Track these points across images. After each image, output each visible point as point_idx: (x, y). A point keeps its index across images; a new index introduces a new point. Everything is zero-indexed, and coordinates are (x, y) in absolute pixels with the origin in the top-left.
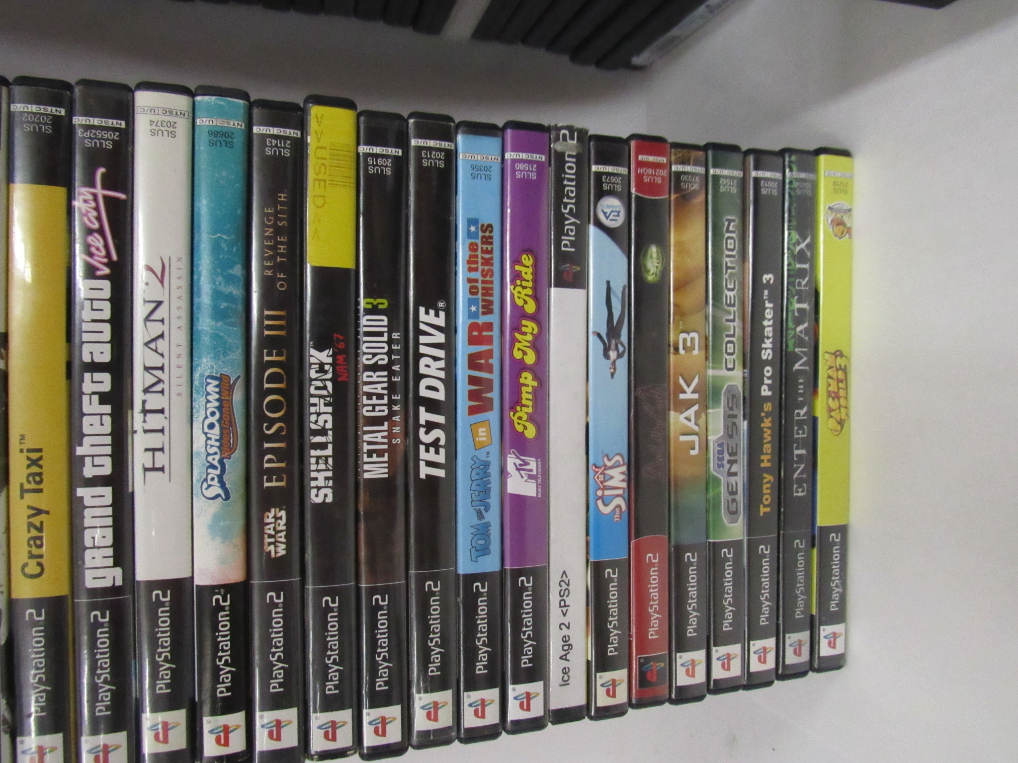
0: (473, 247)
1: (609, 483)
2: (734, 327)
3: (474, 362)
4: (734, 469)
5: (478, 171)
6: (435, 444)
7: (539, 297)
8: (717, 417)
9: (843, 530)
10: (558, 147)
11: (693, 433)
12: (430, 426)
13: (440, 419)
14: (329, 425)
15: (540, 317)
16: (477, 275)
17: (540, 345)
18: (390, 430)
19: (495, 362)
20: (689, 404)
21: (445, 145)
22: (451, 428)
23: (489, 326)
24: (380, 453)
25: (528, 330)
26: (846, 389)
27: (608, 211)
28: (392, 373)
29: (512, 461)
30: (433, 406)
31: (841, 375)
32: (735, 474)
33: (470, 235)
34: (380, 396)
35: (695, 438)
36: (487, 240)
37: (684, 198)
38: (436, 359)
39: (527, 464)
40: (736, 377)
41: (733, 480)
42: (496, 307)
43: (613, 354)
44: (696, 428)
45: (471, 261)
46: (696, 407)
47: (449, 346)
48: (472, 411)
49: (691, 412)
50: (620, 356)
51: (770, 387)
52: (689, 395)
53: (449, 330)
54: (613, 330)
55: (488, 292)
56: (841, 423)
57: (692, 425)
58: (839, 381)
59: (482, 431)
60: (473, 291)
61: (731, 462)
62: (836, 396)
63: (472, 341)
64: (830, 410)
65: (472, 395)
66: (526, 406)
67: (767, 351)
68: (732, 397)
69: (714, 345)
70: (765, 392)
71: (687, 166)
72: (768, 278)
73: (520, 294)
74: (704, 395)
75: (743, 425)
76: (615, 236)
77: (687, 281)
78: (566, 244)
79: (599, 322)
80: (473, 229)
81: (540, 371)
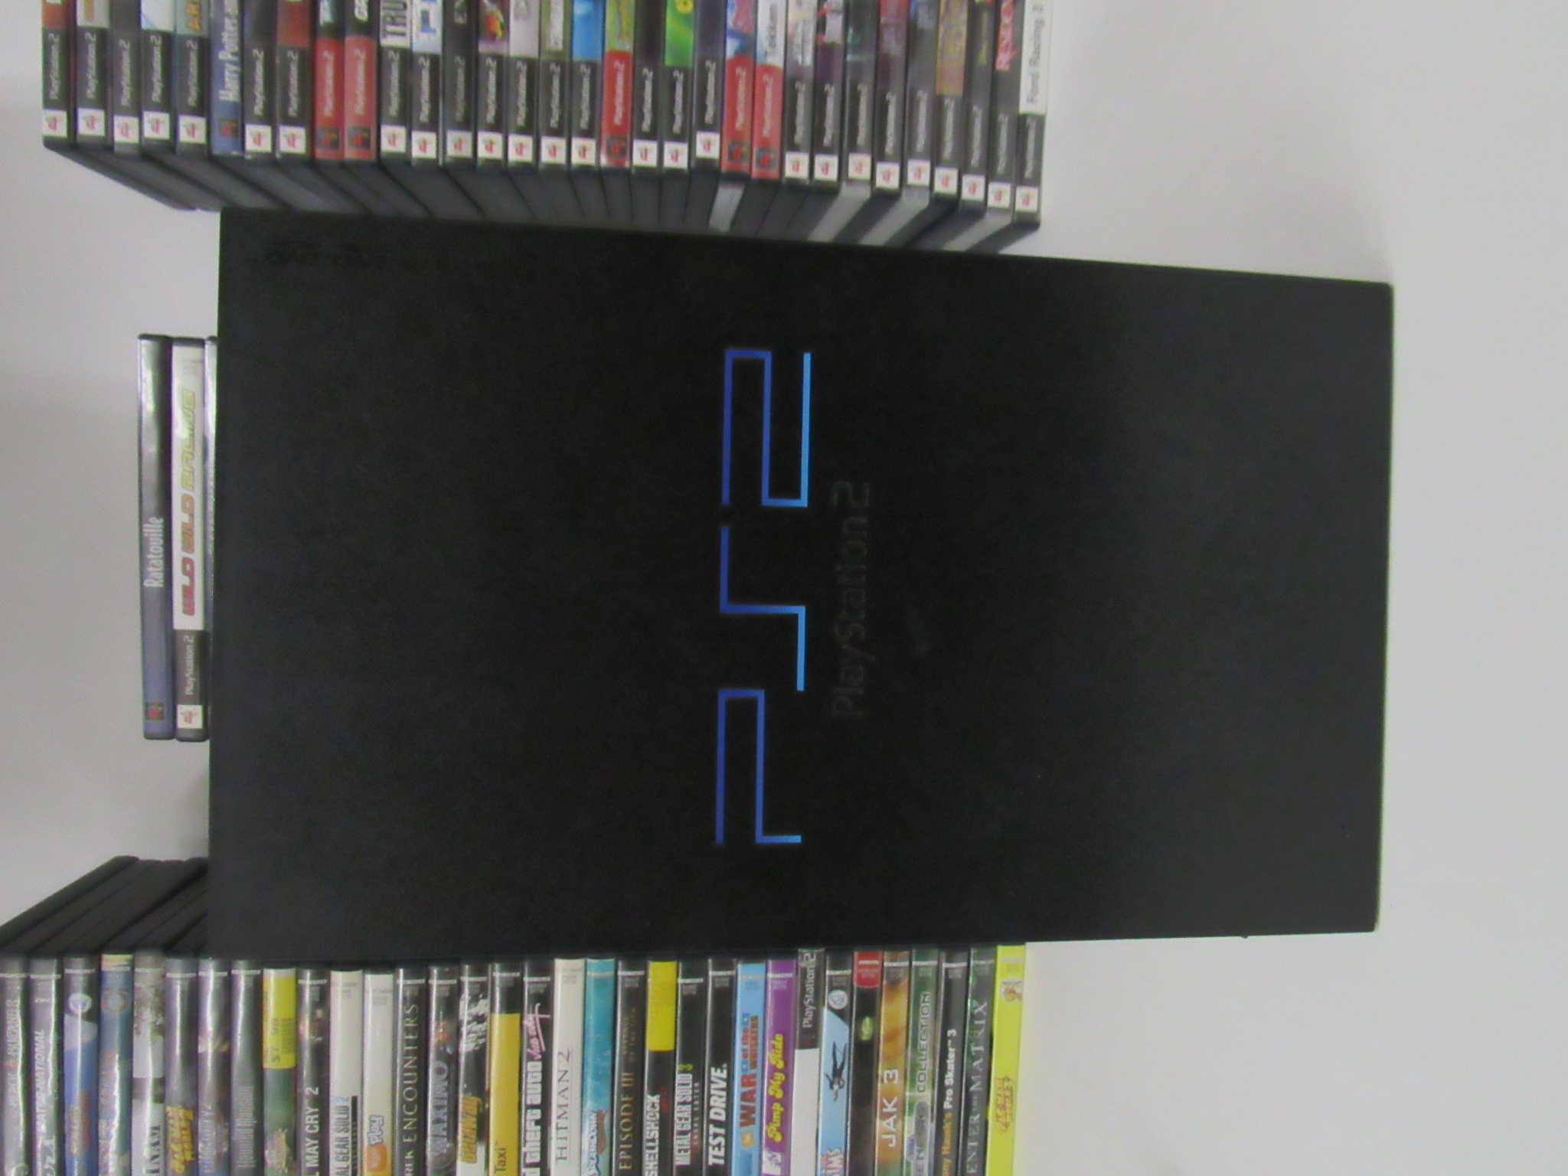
0: (745, 1031)
1: (830, 1166)
2: (927, 1064)
3: (744, 1097)
4: (922, 1155)
5: (750, 985)
6: (719, 1145)
7: (788, 1059)
8: (909, 1124)
10: (802, 964)
11: (891, 1133)
12: (716, 1135)
13: (722, 1131)
14: (657, 1136)
15: (788, 1070)
16: (747, 1047)
17: (787, 1086)
18: (692, 1137)
19: (757, 1096)
20: (890, 1115)
21: (729, 973)
22: (728, 1136)
23: (754, 1076)
24: (686, 1151)
25: (779, 1078)
26: (1012, 1102)
27: (836, 999)
28: (693, 1106)
29: (765, 1155)
30: (717, 1124)
31: (1007, 1093)
32: (922, 1159)
33: (743, 1023)
34: (687, 1119)
35: (893, 1137)
36: (754, 1026)
37: (894, 983)
38: (720, 1097)
39: (774, 1156)
40: (926, 1095)
41: (920, 1162)
42: (759, 1064)
43: (836, 1087)
44: (893, 1130)
45: (744, 1039)
46: (895, 1116)
47: (729, 1090)
48: (742, 1125)
49: (891, 1120)
50: (841, 1087)
51: (951, 1103)
52: (890, 1108)
53: (730, 1080)
54: (837, 1072)
55: (754, 1056)
56: (1006, 1125)
57: (891, 1128)
58: (1005, 1097)
59: (748, 1139)
60: (745, 1056)
61: (920, 1151)
62: (1003, 1107)
63: (744, 1084)
64: (998, 1117)
65: (743, 1116)
66: (776, 1123)
67: (950, 1079)
68: (922, 1109)
69: (911, 1076)
70: (947, 1105)
71: (895, 962)
72: (952, 1032)
73: (774, 1058)
74: (902, 1109)
75: (930, 1127)
76: (840, 1013)
77: (892, 1037)
78: (806, 1023)
79: (827, 1068)
80: (746, 1020)
81: (786, 1102)
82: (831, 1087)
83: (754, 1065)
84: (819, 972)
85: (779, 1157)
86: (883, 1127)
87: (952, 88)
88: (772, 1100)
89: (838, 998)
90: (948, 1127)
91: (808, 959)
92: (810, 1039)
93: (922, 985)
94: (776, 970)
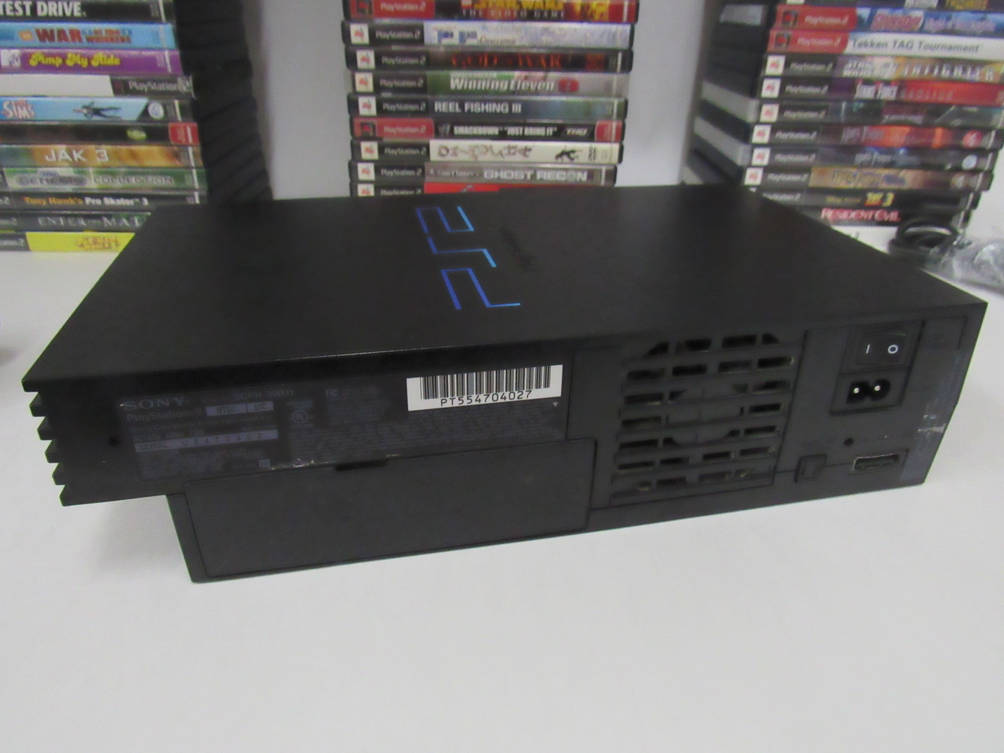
0: (117, 32)
1: (19, 108)
2: (118, 184)
3: (61, 33)
4: (45, 183)
5: (156, 35)
6: (15, 10)
7: (101, 70)
8: (67, 172)
9: (26, 248)
10: (180, 80)
11: (57, 158)
12: (23, 7)
13: (28, 13)
15: (91, 70)
16: (104, 34)
17: (77, 69)
19: (64, 43)
20: (71, 156)
21: (163, 17)
22: (24, 19)
23: (80, 40)
25: (83, 62)
26: (100, 249)
27: (156, 109)
29: (16, 52)
30: (34, 8)
31: (107, 245)
32: (41, 182)
33: (123, 31)
35: (54, 159)
36: (123, 40)
37: (176, 156)
38: (57, 10)
39: (17, 60)
40: (92, 184)
41: (38, 181)
42: (91, 45)
43: (85, 111)
44: (60, 160)
45: (109, 32)
46: (70, 160)
47: (64, 19)
48: (38, 31)
49: (67, 157)
50: (85, 115)
51: (91, 203)
52: (77, 156)
53: (72, 19)
54: (97, 112)
55: (98, 40)
56: (82, 246)
57: (61, 157)
58: (103, 244)
59: (29, 36)
60: (96, 32)
61: (47, 180)
62: (95, 242)
63: (72, 32)
64: (87, 239)
65: (45, 31)
66: (45, 60)
67: (109, 201)
68: (80, 181)
69: (106, 171)
70: (88, 200)
71: (192, 154)
72: (146, 202)
73: (99, 58)
74: (76, 165)
75: (68, 188)
76: (145, 113)
77: (134, 155)
78: (133, 85)
79: (99, 103)
80: (127, 32)
81: (64, 69)
82: (85, 107)
83: (89, 40)
84: (177, 94)
85: (17, 64)
86: (60, 151)
87: (814, 180)
88: (64, 57)
89: (157, 111)
90: (71, 202)
91: (185, 85)
92: (120, 89)
93: (179, 177)
94: (172, 59)
